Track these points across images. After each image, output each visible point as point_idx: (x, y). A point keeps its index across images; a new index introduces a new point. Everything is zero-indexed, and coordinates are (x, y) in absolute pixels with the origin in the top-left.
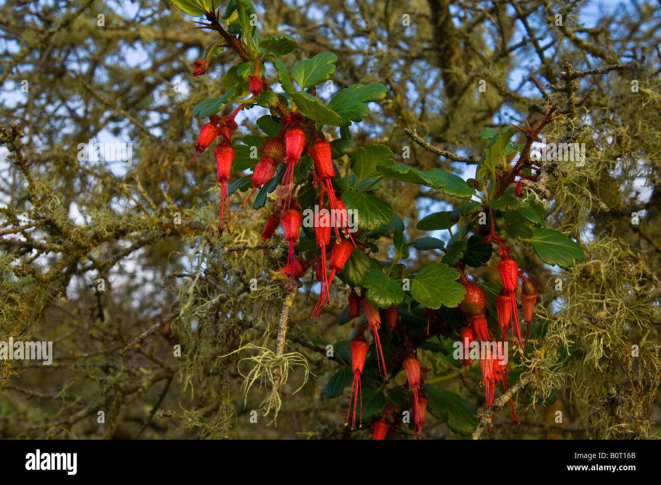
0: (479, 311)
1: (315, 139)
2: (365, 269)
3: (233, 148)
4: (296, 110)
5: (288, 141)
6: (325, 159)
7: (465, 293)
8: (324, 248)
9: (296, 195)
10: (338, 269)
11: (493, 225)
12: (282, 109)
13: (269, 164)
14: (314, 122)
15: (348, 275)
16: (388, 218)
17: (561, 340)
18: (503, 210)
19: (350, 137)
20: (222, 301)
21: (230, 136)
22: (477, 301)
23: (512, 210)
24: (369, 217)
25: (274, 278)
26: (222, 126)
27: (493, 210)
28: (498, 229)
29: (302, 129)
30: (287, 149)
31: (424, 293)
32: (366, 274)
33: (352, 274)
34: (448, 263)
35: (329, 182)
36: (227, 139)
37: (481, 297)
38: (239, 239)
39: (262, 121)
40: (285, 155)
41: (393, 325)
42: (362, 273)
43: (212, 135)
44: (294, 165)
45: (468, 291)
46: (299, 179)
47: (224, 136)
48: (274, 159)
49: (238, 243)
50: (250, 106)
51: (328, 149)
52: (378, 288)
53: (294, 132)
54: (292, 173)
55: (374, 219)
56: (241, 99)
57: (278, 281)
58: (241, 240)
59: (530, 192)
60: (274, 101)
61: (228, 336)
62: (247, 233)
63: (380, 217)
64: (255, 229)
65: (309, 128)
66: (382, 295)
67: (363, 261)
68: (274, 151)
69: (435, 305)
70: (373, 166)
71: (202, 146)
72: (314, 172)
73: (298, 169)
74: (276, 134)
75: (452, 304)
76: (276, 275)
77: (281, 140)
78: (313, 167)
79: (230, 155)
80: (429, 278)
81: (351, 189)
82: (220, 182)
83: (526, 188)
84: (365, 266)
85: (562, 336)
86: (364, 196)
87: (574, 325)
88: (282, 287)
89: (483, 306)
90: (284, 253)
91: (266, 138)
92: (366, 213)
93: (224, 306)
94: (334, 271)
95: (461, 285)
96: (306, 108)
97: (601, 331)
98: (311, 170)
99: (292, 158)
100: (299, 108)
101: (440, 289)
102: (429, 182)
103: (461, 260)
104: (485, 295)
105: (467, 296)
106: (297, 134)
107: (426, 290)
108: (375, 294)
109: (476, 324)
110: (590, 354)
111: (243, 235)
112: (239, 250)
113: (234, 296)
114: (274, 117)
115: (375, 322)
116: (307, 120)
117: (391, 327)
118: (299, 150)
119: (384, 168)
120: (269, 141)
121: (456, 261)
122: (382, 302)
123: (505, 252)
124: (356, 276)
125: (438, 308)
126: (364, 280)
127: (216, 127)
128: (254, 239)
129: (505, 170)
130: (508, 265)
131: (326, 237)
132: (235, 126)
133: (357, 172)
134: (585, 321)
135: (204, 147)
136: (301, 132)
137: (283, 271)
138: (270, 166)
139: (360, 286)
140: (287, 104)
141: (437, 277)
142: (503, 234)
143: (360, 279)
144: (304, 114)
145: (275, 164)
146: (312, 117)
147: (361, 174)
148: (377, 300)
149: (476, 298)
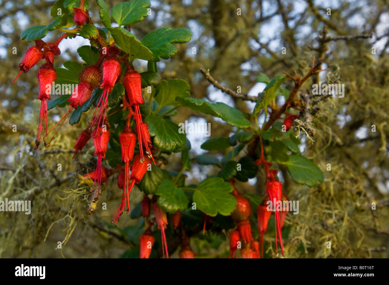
0: (245, 218)
1: (128, 70)
2: (159, 180)
3: (55, 71)
4: (113, 44)
5: (105, 70)
6: (135, 88)
7: (237, 204)
8: (128, 163)
9: (105, 115)
10: (137, 180)
11: (262, 151)
12: (100, 41)
13: (86, 88)
14: (128, 55)
15: (144, 184)
16: (182, 140)
17: (301, 241)
18: (272, 140)
19: (156, 71)
20: (37, 192)
21: (53, 61)
22: (244, 210)
23: (279, 141)
24: (167, 139)
25: (82, 182)
26: (47, 50)
27: (263, 139)
28: (266, 155)
29: (118, 60)
30: (104, 77)
31: (204, 202)
32: (159, 184)
33: (147, 183)
34: (224, 178)
35: (137, 108)
36: (50, 63)
37: (247, 207)
38: (55, 142)
39: (82, 50)
40: (101, 81)
41: (176, 225)
42: (156, 183)
43: (36, 57)
44: (108, 91)
45: (238, 202)
46: (111, 102)
47: (48, 59)
48: (90, 84)
49: (54, 145)
50: (73, 35)
51: (138, 80)
52: (168, 196)
53: (111, 62)
54: (107, 98)
55: (171, 141)
56: (66, 28)
57: (86, 185)
58: (57, 143)
59: (301, 130)
60: (95, 34)
61: (39, 221)
62: (62, 137)
63: (175, 139)
64: (69, 134)
65: (124, 60)
66: (171, 202)
67: (157, 173)
68: (91, 77)
69: (213, 213)
70: (173, 97)
71: (26, 67)
72: (124, 98)
73: (111, 94)
74: (94, 63)
75: (226, 213)
76: (84, 179)
77: (98, 68)
78: (123, 93)
79: (52, 76)
80: (208, 189)
81: (152, 114)
82: (41, 99)
83: (298, 126)
84: (159, 177)
85: (302, 238)
86: (162, 120)
87: (310, 229)
88: (88, 190)
89: (248, 215)
90: (92, 159)
91: (84, 64)
92: (165, 135)
93: (38, 197)
94: (134, 181)
95: (233, 197)
96: (122, 42)
97: (331, 235)
98: (122, 96)
99: (108, 85)
100: (116, 41)
101: (217, 199)
102: (219, 114)
103: (234, 177)
104: (250, 205)
105: (238, 206)
106: (113, 64)
107: (205, 199)
108: (165, 201)
109: (243, 229)
110: (321, 251)
111: (58, 138)
112: (54, 153)
113: (46, 189)
114: (93, 48)
115: (162, 223)
116: (122, 53)
117: (174, 226)
118: (114, 79)
119: (183, 99)
120: (87, 68)
121: (230, 177)
122: (170, 208)
123: (272, 174)
124: (150, 185)
125: (214, 215)
126: (157, 189)
127: (41, 51)
128: (68, 143)
129: (274, 108)
130: (275, 185)
131: (130, 154)
132: (58, 52)
133: (159, 101)
134: (320, 228)
135: (28, 68)
136: (117, 63)
137: (89, 176)
138: (87, 90)
139: (153, 193)
140: (105, 38)
141: (214, 189)
142: (269, 159)
143: (154, 188)
144: (119, 48)
145: (91, 89)
146: (127, 51)
147: (162, 103)
148: (166, 205)
149: (244, 207)
